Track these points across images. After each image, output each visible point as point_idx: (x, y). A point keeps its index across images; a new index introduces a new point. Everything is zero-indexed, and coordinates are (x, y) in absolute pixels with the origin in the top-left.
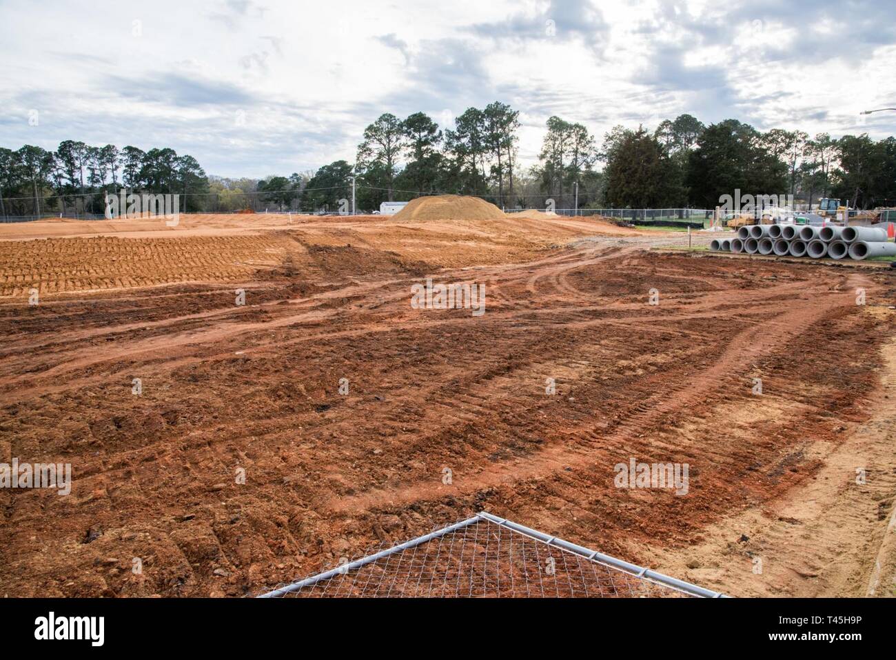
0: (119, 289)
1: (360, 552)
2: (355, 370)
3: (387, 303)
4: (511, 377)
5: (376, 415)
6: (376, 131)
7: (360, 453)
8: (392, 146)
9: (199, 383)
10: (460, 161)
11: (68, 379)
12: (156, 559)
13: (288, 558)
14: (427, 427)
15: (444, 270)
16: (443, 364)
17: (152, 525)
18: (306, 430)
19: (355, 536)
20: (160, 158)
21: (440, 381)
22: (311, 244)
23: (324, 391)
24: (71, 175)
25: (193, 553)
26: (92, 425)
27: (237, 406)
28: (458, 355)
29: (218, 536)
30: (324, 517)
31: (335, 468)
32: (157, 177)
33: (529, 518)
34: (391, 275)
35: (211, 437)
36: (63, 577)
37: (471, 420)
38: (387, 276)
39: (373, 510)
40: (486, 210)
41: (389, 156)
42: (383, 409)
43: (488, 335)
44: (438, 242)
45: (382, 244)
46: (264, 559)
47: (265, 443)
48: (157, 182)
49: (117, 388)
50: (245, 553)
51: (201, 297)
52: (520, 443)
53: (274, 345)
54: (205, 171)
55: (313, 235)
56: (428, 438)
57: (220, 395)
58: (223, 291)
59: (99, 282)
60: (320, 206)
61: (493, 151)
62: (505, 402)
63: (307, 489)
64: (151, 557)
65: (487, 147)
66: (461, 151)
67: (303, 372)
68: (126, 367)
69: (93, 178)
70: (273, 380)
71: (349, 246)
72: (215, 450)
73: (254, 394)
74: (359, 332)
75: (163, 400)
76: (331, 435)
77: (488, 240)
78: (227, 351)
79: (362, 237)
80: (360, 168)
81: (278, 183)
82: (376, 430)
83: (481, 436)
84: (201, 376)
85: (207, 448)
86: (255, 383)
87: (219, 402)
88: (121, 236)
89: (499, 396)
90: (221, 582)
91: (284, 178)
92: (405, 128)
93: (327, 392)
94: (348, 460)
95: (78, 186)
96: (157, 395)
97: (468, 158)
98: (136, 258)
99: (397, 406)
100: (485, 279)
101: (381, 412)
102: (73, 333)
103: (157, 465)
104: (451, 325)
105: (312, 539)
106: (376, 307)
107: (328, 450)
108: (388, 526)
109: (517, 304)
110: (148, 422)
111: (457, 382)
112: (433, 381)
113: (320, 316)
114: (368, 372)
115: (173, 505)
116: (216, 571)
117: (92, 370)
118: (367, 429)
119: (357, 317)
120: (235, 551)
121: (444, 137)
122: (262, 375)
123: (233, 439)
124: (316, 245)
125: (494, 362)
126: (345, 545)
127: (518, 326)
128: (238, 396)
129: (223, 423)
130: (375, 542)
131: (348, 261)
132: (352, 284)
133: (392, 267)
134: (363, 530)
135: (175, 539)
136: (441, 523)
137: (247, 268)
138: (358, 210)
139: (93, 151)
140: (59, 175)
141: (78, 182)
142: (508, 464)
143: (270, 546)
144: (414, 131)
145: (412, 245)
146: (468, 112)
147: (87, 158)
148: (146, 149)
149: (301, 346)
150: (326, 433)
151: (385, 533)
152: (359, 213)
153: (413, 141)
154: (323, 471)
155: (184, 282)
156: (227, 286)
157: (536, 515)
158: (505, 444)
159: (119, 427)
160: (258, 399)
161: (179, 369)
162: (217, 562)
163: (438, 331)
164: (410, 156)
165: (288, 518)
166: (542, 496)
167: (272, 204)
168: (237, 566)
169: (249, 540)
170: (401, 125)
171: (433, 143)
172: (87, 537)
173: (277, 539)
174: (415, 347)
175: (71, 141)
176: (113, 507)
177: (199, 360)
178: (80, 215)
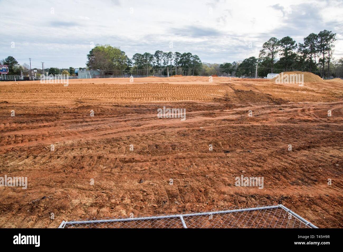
0: (167, 101)
1: (227, 208)
2: (243, 139)
3: (262, 114)
4: (309, 151)
5: (247, 158)
6: (268, 45)
7: (237, 171)
8: (274, 50)
9: (185, 137)
10: (305, 57)
11: (146, 130)
12: (158, 193)
13: (201, 204)
14: (266, 166)
15: (290, 103)
16: (279, 141)
17: (159, 182)
18: (219, 159)
19: (227, 201)
20: (186, 56)
21: (276, 148)
22: (236, 89)
23: (228, 146)
24: (158, 62)
25: (170, 194)
26: (149, 146)
27: (196, 147)
28: (287, 138)
29: (179, 190)
30: (217, 192)
31: (226, 175)
32: (185, 63)
33: (302, 212)
34: (266, 103)
35: (185, 156)
36: (131, 192)
37: (286, 166)
38: (265, 104)
39: (236, 193)
40: (314, 78)
41: (273, 55)
42: (250, 156)
43: (303, 132)
44: (289, 91)
45: (264, 91)
46: (192, 202)
47: (203, 162)
48: (185, 65)
49: (159, 135)
50: (187, 198)
51: (193, 106)
52: (306, 180)
53: (215, 126)
54: (201, 61)
55: (237, 86)
56: (265, 170)
57: (191, 142)
58: (201, 105)
59: (161, 98)
60: (243, 74)
61: (321, 52)
62: (304, 161)
63: (213, 181)
64: (157, 192)
65: (318, 51)
66: (306, 52)
67: (223, 137)
68: (164, 128)
69: (164, 63)
70: (211, 139)
71: (251, 91)
72: (185, 161)
73: (202, 143)
74: (248, 125)
75: (172, 141)
76: (227, 162)
77: (313, 91)
78: (198, 126)
79: (257, 87)
80: (260, 60)
81: (227, 65)
82: (245, 164)
83: (289, 174)
84: (187, 134)
85: (183, 160)
86: (205, 139)
87: (190, 144)
88: (170, 83)
89: (301, 158)
90: (176, 206)
91: (230, 63)
92: (280, 43)
93: (230, 146)
94: (232, 173)
95: (160, 66)
96: (171, 139)
97: (308, 56)
98: (174, 91)
99: (256, 156)
100: (308, 108)
101: (249, 157)
102: (150, 115)
103: (166, 162)
104: (288, 126)
105: (211, 199)
106: (257, 116)
107: (225, 168)
108: (240, 201)
109: (321, 120)
110: (166, 148)
111: (284, 150)
112: (273, 148)
113: (234, 117)
114: (248, 141)
115: (167, 177)
116: (176, 202)
117: (153, 128)
118: (242, 162)
119: (249, 119)
120: (184, 197)
121: (298, 46)
122: (208, 137)
123: (192, 158)
124: (238, 90)
125: (303, 143)
126: (223, 204)
127: (319, 130)
128: (197, 143)
129: (190, 152)
130: (234, 206)
131: (250, 97)
132: (249, 106)
133: (268, 100)
134: (230, 200)
135: (165, 188)
136: (262, 205)
137: (211, 97)
138: (258, 77)
139: (165, 54)
140: (154, 62)
141: (160, 65)
142: (298, 187)
143: (196, 198)
144: (284, 44)
145: (277, 92)
146: (310, 35)
147: (163, 56)
148: (182, 53)
149: (224, 128)
150: (226, 161)
151: (238, 203)
152: (258, 78)
153: (284, 48)
154: (221, 175)
155: (188, 101)
156: (203, 103)
157: (305, 211)
158: (299, 179)
159: (157, 148)
160: (204, 145)
161: (180, 131)
162: (177, 199)
163: (281, 128)
164: (282, 54)
165: (204, 190)
166: (311, 204)
167: (225, 73)
168: (183, 202)
169: (189, 194)
170: (279, 42)
171: (293, 49)
172: (140, 182)
173: (198, 196)
174: (269, 133)
175: (159, 51)
176: (149, 174)
177: (187, 129)
178: (160, 76)
